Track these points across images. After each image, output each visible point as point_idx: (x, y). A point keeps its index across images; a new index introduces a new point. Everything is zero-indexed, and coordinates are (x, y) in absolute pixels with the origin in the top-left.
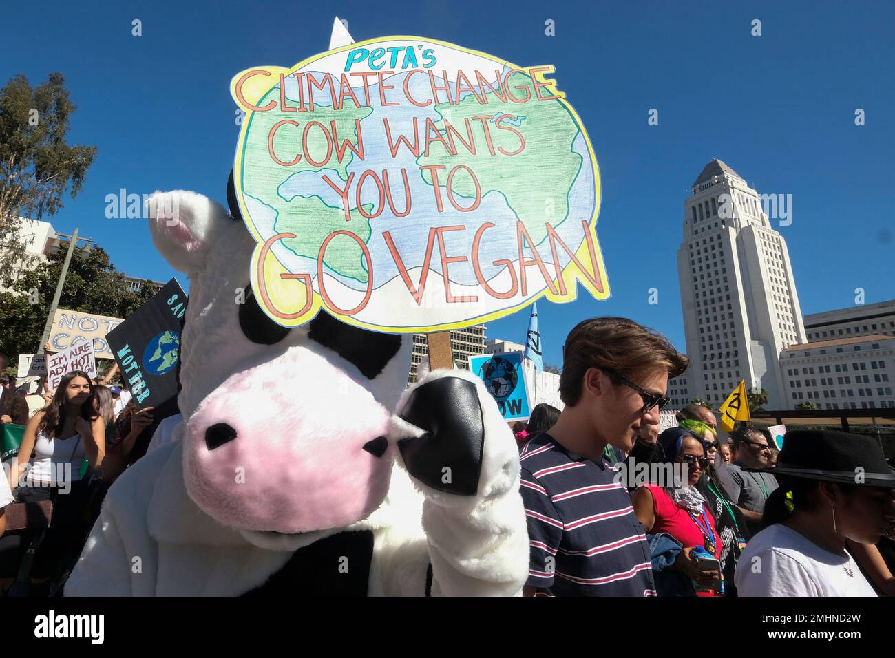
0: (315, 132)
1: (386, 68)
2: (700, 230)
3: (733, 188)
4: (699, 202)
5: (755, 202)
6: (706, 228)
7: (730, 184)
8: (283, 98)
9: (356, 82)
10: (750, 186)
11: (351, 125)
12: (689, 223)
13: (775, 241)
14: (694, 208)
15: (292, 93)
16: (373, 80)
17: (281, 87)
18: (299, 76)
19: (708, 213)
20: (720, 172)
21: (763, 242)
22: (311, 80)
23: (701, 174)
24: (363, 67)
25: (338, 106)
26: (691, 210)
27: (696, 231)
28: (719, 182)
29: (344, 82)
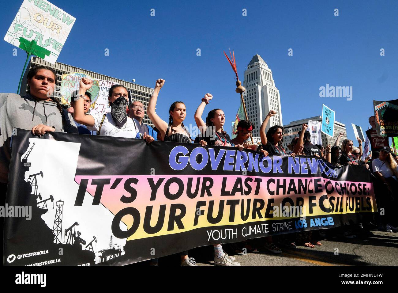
0: (70, 84)
1: (80, 77)
2: (249, 86)
3: (261, 68)
4: (250, 73)
5: (270, 74)
6: (251, 85)
7: (260, 66)
8: (67, 78)
9: (76, 78)
10: (269, 68)
11: (74, 84)
12: (245, 83)
13: (275, 92)
14: (247, 76)
15: (68, 78)
16: (78, 78)
17: (67, 77)
18: (69, 76)
19: (252, 78)
20: (257, 60)
21: (270, 92)
22: (70, 77)
23: (251, 60)
24: (77, 76)
25: (73, 81)
26: (246, 76)
27: (248, 86)
28: (257, 65)
29: (74, 77)
